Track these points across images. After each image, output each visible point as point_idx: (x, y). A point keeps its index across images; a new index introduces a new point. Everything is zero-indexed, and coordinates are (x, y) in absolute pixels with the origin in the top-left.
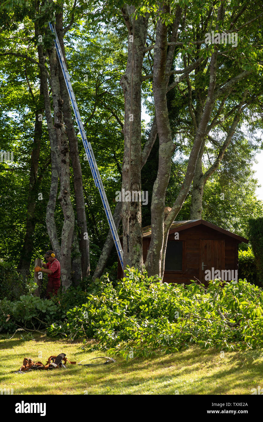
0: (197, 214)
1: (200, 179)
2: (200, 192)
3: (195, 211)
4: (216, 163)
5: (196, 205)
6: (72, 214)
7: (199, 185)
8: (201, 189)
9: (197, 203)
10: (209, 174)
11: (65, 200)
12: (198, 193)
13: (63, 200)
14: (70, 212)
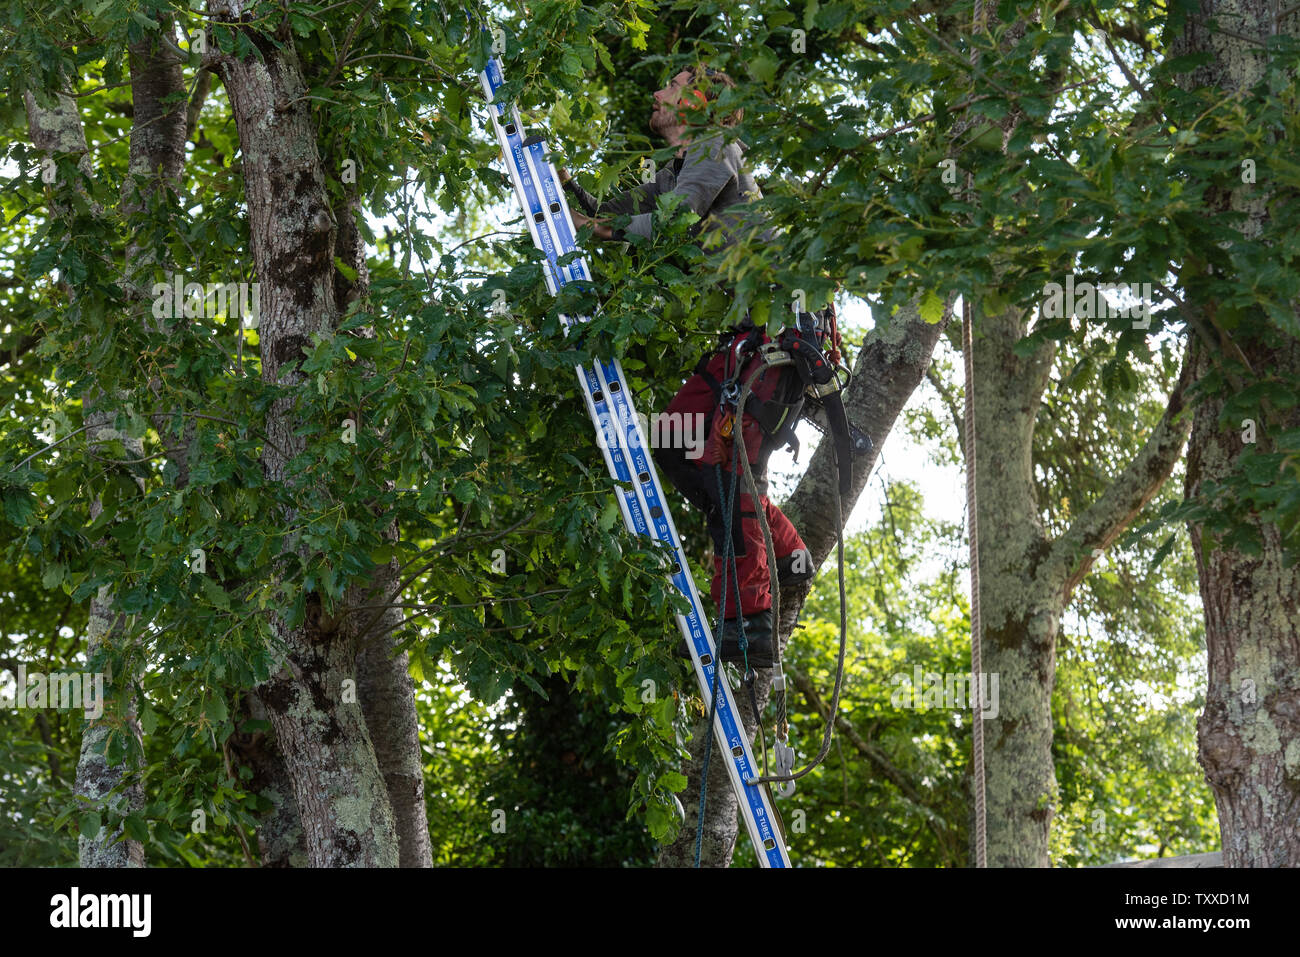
0: (1026, 831)
1: (1032, 571)
2: (1038, 666)
3: (1009, 813)
4: (1162, 448)
5: (1015, 767)
6: (381, 822)
7: (1028, 616)
8: (1046, 647)
9: (1020, 749)
10: (1101, 532)
11: (317, 691)
12: (1026, 676)
13: (306, 697)
14: (365, 805)
